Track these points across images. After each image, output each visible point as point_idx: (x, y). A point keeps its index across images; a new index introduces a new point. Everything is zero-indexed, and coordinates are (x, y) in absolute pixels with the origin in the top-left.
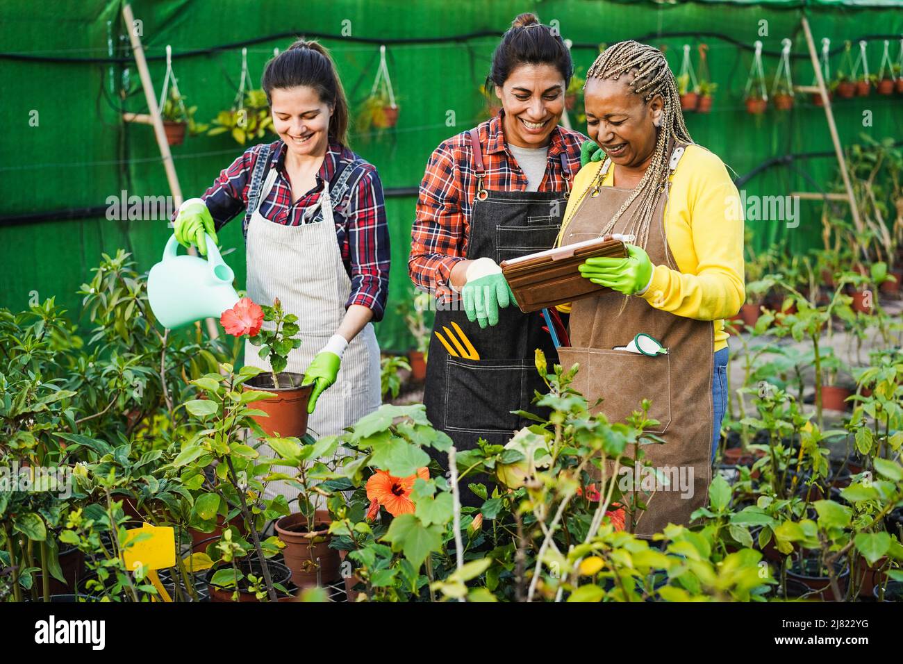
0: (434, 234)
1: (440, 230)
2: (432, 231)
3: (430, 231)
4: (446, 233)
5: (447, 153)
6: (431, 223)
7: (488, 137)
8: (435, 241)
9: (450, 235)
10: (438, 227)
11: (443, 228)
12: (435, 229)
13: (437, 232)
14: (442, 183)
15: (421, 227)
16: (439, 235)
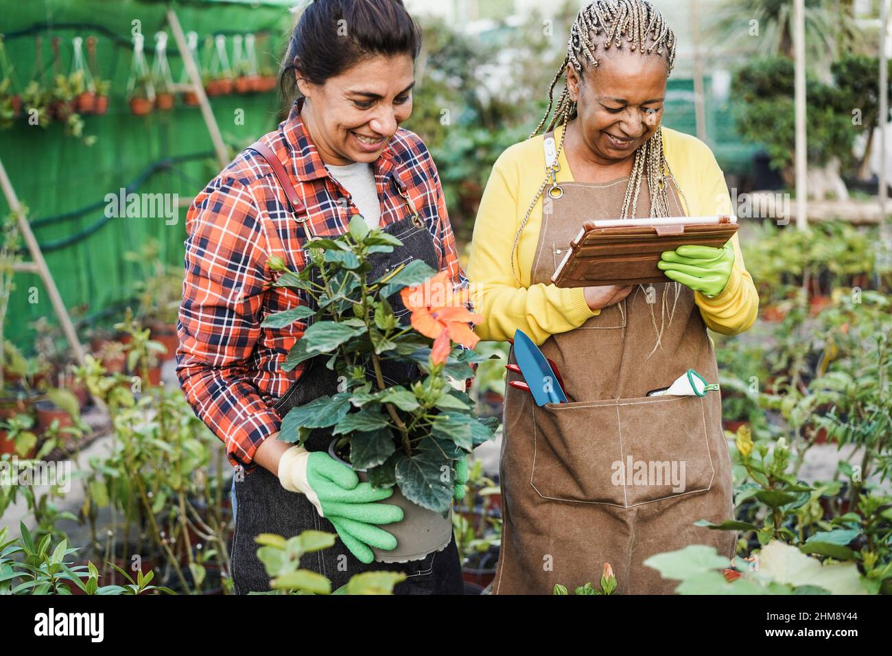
0: (224, 326)
1: (234, 320)
2: (221, 322)
3: (216, 321)
4: (243, 324)
5: (241, 192)
6: (220, 309)
7: (290, 155)
8: (226, 338)
9: (250, 326)
10: (231, 316)
11: (239, 316)
12: (226, 319)
13: (229, 323)
14: (240, 244)
15: (200, 314)
16: (232, 327)
